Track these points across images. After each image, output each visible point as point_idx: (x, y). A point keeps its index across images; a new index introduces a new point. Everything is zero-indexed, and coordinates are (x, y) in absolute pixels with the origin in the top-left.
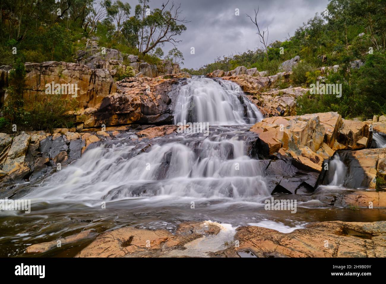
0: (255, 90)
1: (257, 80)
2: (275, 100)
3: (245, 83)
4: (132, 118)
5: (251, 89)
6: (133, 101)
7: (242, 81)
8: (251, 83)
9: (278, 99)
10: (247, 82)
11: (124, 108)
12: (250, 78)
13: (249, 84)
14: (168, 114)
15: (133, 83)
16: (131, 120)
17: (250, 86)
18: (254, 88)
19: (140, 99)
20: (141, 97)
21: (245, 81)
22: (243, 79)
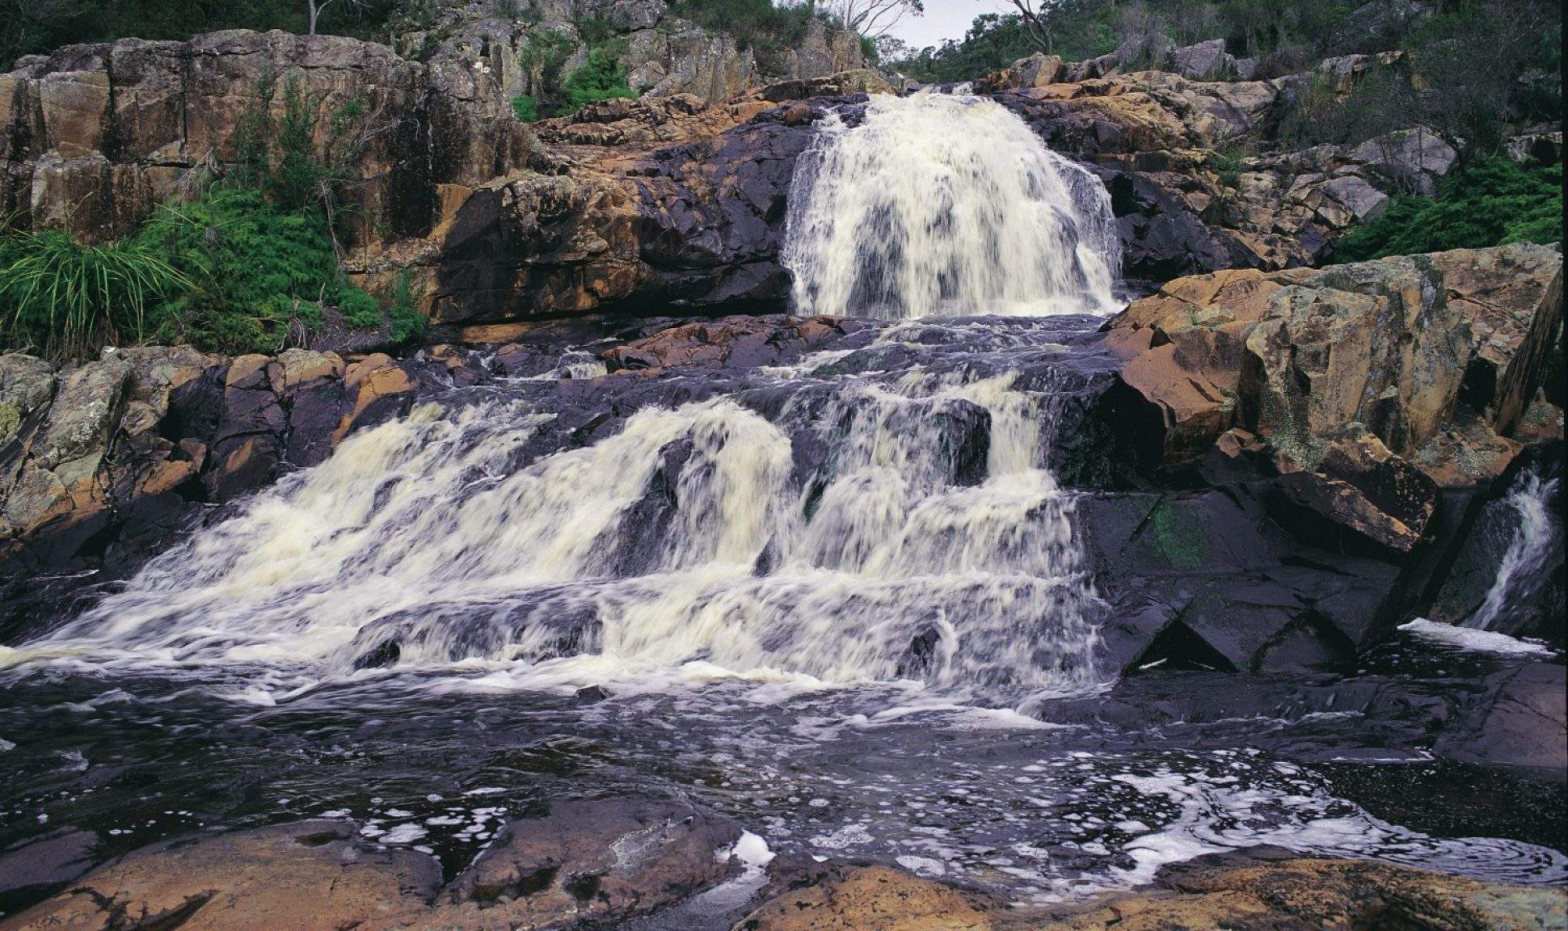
0: (1199, 145)
1: (1216, 95)
2: (1295, 194)
3: (1151, 111)
4: (599, 285)
5: (1179, 143)
6: (602, 204)
7: (1135, 102)
8: (1181, 111)
9: (1308, 190)
10: (1159, 108)
11: (559, 240)
12: (1180, 88)
13: (1171, 119)
14: (768, 263)
15: (622, 123)
16: (591, 292)
17: (1176, 126)
18: (1198, 135)
19: (637, 198)
20: (641, 185)
21: (1150, 105)
22: (1142, 95)
